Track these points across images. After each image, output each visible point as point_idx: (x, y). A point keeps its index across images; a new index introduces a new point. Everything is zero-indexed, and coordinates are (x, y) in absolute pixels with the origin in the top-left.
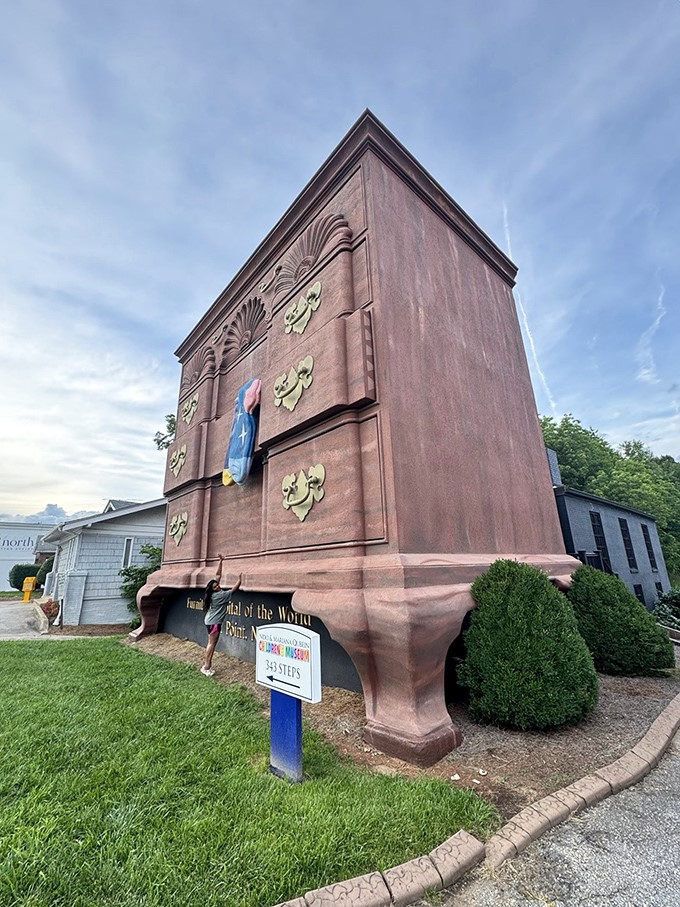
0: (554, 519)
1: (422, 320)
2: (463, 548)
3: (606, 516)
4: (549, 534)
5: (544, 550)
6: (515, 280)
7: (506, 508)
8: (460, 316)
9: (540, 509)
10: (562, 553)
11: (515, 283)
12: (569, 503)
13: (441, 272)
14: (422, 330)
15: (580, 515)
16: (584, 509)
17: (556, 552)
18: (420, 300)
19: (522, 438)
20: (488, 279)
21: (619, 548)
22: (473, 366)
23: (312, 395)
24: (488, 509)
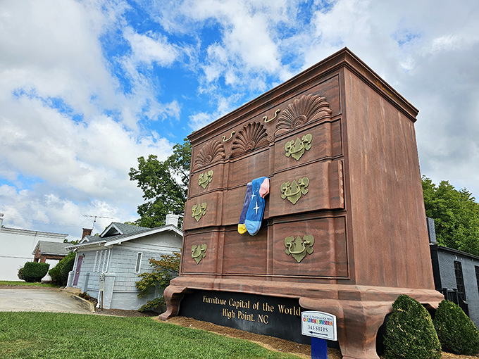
0: (429, 269)
1: (366, 162)
2: (382, 284)
3: (466, 264)
4: (426, 277)
5: (422, 286)
6: (416, 118)
7: (403, 263)
8: (384, 153)
9: (421, 262)
10: (433, 289)
11: (416, 120)
12: (440, 256)
13: (376, 129)
14: (366, 167)
15: (447, 263)
16: (450, 259)
17: (429, 288)
18: (365, 150)
19: (414, 221)
20: (400, 122)
21: (473, 286)
22: (390, 182)
23: (308, 199)
24: (394, 263)
